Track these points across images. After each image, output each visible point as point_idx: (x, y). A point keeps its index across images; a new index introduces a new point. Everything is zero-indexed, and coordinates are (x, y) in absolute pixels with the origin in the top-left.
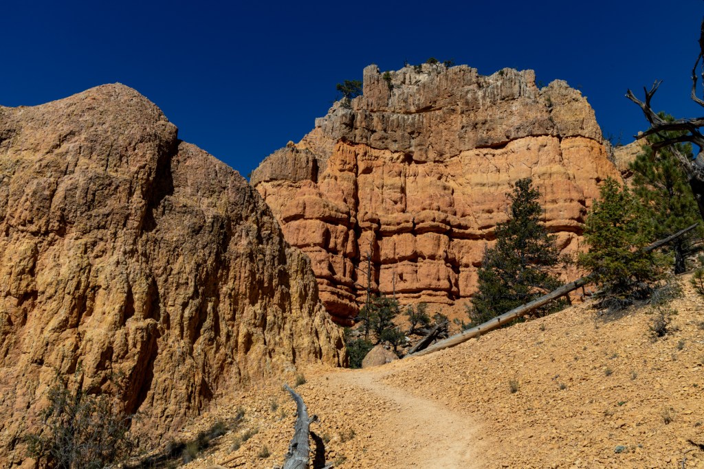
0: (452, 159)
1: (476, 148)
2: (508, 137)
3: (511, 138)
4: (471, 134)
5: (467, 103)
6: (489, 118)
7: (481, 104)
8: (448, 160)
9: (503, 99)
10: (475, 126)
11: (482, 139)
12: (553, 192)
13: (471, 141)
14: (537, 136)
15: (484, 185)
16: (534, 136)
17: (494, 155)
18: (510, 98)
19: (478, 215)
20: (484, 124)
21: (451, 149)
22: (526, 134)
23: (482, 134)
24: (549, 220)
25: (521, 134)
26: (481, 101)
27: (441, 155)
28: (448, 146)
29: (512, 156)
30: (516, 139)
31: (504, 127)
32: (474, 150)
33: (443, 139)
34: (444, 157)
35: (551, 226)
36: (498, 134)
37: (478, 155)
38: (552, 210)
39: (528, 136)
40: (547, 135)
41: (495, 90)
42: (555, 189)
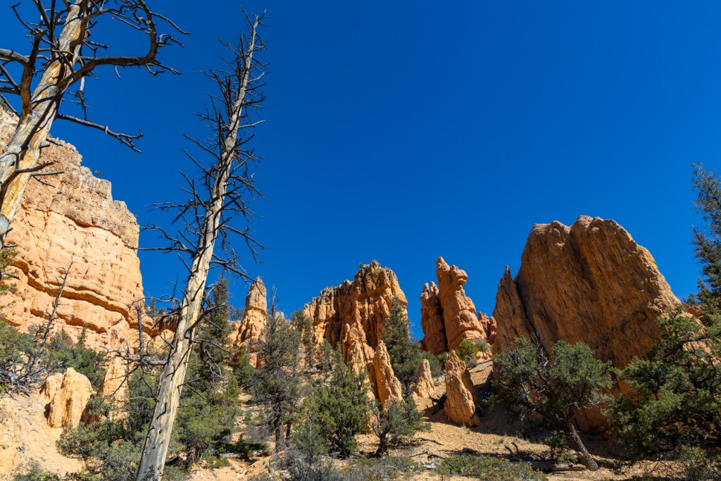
0: (37, 211)
1: (66, 216)
2: (93, 223)
3: (97, 225)
4: (64, 202)
5: (71, 177)
6: (82, 199)
7: (80, 185)
8: (32, 210)
9: (98, 193)
10: (70, 199)
11: (73, 212)
12: (120, 281)
13: (63, 208)
14: (115, 234)
15: (63, 248)
16: (113, 233)
17: (75, 229)
18: (104, 196)
19: (51, 270)
20: (77, 201)
21: (42, 204)
22: (108, 229)
23: (73, 207)
24: (111, 300)
25: (105, 226)
26: (81, 183)
27: (29, 202)
28: (39, 199)
29: (90, 238)
30: (100, 227)
31: (92, 213)
32: (63, 216)
33: (37, 191)
34: (30, 205)
35: (112, 305)
36: (86, 216)
37: (64, 222)
38: (116, 294)
39: (109, 230)
40: (120, 237)
41: (95, 183)
42: (122, 279)
